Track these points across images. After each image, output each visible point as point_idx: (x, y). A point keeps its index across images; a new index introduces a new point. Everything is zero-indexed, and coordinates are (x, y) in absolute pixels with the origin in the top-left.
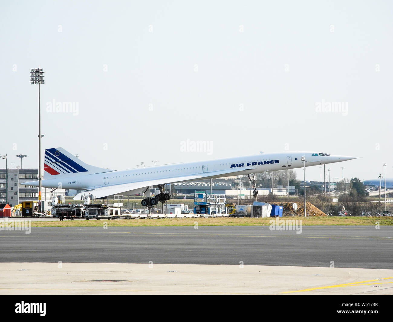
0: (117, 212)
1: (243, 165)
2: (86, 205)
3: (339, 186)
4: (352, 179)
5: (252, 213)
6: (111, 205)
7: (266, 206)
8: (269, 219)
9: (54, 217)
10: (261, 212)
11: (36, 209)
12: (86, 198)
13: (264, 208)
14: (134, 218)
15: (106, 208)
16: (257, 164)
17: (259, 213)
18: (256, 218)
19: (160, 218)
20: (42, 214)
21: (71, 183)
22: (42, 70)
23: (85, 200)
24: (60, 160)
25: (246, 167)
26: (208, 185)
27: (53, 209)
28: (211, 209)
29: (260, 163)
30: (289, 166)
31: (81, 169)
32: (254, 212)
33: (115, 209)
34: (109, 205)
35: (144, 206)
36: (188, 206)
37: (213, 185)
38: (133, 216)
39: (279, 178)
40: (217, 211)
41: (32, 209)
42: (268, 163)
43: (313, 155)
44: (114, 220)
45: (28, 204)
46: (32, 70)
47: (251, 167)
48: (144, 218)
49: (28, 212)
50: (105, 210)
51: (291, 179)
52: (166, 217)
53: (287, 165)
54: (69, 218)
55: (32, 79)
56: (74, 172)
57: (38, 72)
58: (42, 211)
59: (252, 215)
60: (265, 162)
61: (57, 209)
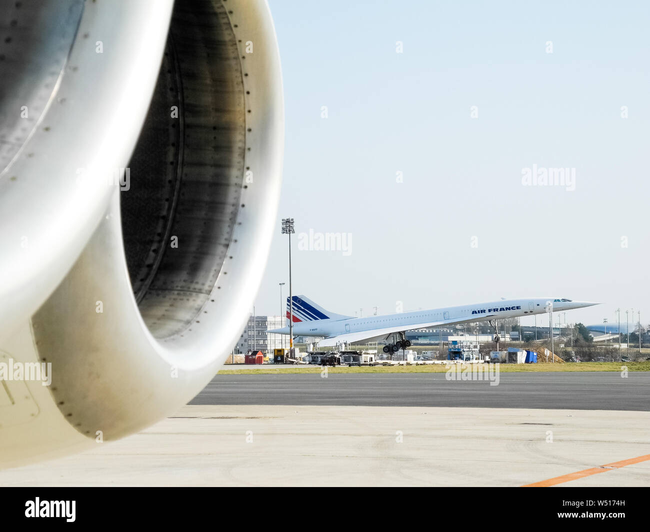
0: (371, 359)
1: (484, 311)
2: (341, 352)
3: (564, 332)
4: (576, 325)
5: (507, 359)
6: (366, 352)
7: (521, 353)
8: (525, 365)
9: (310, 363)
10: (517, 358)
11: (287, 356)
12: (341, 345)
13: (519, 354)
14: (393, 365)
15: (361, 355)
16: (499, 310)
17: (515, 359)
18: (511, 364)
19: (418, 365)
20: (296, 361)
21: (313, 330)
22: (292, 220)
23: (340, 347)
24: (302, 308)
25: (487, 314)
26: (429, 331)
27: (309, 356)
28: (465, 355)
29: (502, 309)
30: (531, 312)
31: (323, 317)
32: (509, 359)
33: (369, 356)
34: (364, 352)
35: (386, 352)
36: (416, 352)
37: (435, 331)
38: (392, 362)
39: (502, 324)
40: (471, 357)
41: (283, 356)
42: (509, 309)
43: (555, 301)
44: (374, 366)
45: (279, 351)
46: (283, 220)
47: (492, 313)
48: (403, 365)
49: (279, 359)
50: (360, 356)
51: (514, 325)
52: (424, 364)
53: (529, 311)
54: (331, 365)
55: (283, 229)
56: (316, 319)
57: (289, 222)
58: (293, 357)
59: (507, 361)
60: (507, 309)
61: (313, 356)
